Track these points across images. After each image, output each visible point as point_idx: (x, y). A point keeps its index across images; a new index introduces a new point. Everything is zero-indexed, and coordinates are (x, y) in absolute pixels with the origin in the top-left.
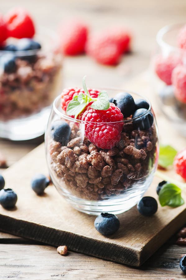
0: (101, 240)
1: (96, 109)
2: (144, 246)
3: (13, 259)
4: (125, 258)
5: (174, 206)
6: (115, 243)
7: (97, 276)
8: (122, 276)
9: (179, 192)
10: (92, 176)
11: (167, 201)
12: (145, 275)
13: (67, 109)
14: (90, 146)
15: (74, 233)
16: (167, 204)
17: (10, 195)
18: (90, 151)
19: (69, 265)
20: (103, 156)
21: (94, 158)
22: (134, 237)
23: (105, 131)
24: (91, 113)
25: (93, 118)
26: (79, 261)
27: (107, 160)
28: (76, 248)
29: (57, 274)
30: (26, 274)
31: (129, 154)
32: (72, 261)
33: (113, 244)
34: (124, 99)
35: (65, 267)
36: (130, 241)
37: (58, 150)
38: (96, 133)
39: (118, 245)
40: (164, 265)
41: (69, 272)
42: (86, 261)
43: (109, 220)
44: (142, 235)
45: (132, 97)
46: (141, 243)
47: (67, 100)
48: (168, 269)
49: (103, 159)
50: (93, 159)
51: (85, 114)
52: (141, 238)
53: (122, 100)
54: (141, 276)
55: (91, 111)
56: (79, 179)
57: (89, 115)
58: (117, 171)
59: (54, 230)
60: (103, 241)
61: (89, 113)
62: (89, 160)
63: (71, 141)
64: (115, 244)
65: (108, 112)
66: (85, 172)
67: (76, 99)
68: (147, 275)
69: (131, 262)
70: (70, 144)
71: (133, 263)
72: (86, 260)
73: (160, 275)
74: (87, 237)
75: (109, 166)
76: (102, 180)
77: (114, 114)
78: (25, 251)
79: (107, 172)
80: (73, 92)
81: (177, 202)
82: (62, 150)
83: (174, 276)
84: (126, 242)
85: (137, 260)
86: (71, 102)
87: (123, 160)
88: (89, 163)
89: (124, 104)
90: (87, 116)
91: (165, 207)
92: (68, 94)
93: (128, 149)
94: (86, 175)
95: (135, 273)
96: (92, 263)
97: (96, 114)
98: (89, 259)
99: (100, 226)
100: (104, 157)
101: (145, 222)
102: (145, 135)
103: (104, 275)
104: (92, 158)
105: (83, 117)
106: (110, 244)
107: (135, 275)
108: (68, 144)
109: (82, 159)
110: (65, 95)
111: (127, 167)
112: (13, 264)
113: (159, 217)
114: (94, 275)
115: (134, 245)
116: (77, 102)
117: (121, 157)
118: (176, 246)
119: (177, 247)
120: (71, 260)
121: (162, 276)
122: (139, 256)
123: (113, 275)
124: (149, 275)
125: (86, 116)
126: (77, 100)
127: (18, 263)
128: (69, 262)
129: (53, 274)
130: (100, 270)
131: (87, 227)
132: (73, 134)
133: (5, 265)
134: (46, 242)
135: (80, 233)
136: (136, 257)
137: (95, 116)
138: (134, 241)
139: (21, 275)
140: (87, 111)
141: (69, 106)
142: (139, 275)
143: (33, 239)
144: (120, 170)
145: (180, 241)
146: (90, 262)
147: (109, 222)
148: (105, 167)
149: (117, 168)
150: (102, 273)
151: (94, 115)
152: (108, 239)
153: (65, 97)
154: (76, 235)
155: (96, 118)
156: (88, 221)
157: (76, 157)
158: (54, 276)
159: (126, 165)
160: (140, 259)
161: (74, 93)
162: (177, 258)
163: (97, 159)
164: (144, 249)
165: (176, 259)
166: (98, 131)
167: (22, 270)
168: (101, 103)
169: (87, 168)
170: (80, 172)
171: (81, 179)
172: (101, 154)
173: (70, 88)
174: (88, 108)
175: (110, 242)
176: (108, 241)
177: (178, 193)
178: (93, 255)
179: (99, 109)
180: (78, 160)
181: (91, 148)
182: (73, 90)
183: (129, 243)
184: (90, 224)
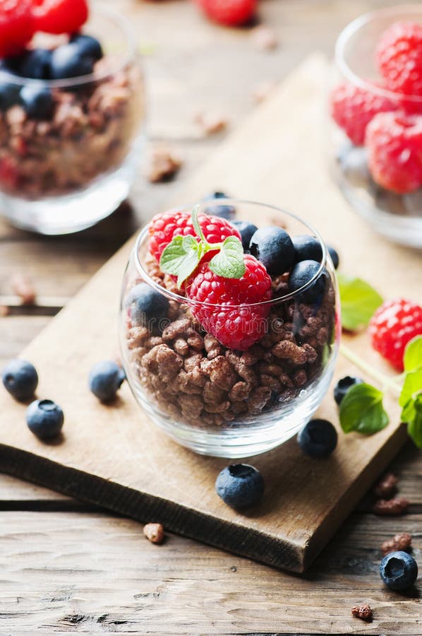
0: (229, 520)
1: (220, 275)
2: (311, 535)
3: (60, 554)
4: (275, 557)
5: (369, 432)
6: (256, 529)
7: (222, 597)
8: (270, 597)
9: (378, 397)
10: (211, 399)
11: (355, 422)
12: (314, 594)
13: (161, 259)
14: (207, 338)
15: (176, 502)
16: (354, 429)
17: (50, 416)
18: (207, 349)
19: (167, 568)
20: (234, 362)
21: (216, 369)
22: (292, 513)
23: (237, 320)
24: (209, 281)
25: (213, 292)
26: (186, 559)
27: (240, 371)
28: (181, 529)
29: (145, 593)
30: (86, 591)
31: (283, 357)
32: (172, 559)
33: (251, 530)
34: (273, 244)
35: (160, 574)
36: (285, 524)
37: (146, 344)
38: (218, 322)
39: (261, 533)
40: (351, 564)
41: (168, 586)
42: (199, 559)
43: (245, 483)
44: (307, 507)
45: (288, 237)
46: (307, 528)
47: (159, 241)
48: (357, 578)
49: (232, 368)
50: (214, 371)
51: (197, 280)
52: (306, 515)
53: (269, 247)
54: (306, 597)
55: (208, 276)
56: (186, 404)
57: (206, 284)
58: (261, 389)
59: (137, 493)
60: (233, 522)
61: (204, 280)
62: (205, 370)
63: (170, 328)
64: (256, 531)
65: (242, 278)
66: (199, 393)
67: (178, 242)
68: (317, 593)
69: (288, 565)
70: (167, 334)
71: (290, 567)
72: (201, 557)
73: (343, 593)
74: (202, 511)
75: (244, 384)
76: (230, 407)
77: (253, 281)
78: (82, 531)
79: (240, 394)
80: (171, 225)
81: (375, 423)
82: (154, 346)
83: (368, 596)
84: (277, 526)
85: (298, 563)
86: (170, 246)
87: (271, 368)
88: (205, 377)
89: (273, 254)
90: (202, 285)
91: (351, 435)
92: (162, 229)
93: (281, 350)
94: (201, 397)
95: (295, 589)
96: (211, 562)
97: (218, 284)
98: (205, 553)
99: (227, 494)
100: (234, 365)
101: (313, 474)
102: (315, 315)
103: (236, 594)
104: (211, 370)
105: (193, 286)
106: (247, 528)
107: (295, 593)
108: (164, 332)
109: (192, 367)
110: (157, 230)
111: (280, 381)
112: (61, 566)
113: (340, 460)
114: (216, 594)
115: (292, 534)
116: (181, 249)
117: (268, 364)
118: (372, 516)
119: (373, 519)
120: (172, 555)
121: (346, 596)
122: (301, 556)
123: (253, 594)
124: (322, 593)
125: (199, 286)
126: (180, 244)
127: (70, 563)
128: (167, 559)
129: (139, 593)
130: (227, 581)
131: (201, 487)
132: (172, 308)
133: (45, 570)
134: (122, 512)
135: (187, 504)
136: (296, 558)
137: (217, 288)
138: (293, 522)
139: (77, 594)
140: (200, 276)
141: (166, 254)
142: (302, 594)
143: (97, 503)
144: (266, 388)
145: (381, 507)
146: (207, 561)
147: (243, 486)
148: (237, 385)
149: (261, 385)
150: (231, 589)
151: (214, 284)
152: (243, 517)
153: (157, 234)
154: (181, 507)
155: (218, 291)
156: (201, 470)
157: (181, 362)
158: (140, 596)
159: (276, 377)
160: (304, 562)
161: (175, 228)
162: (374, 548)
163: (221, 370)
164: (312, 541)
165: (371, 550)
166: (223, 320)
167: (79, 581)
168: (229, 263)
169: (201, 386)
170: (188, 392)
171: (189, 403)
172: (228, 360)
173: (166, 216)
174: (203, 268)
175: (246, 526)
176: (244, 523)
177: (376, 401)
178: (214, 544)
179: (225, 276)
180: (183, 367)
181: (209, 343)
182: (172, 220)
183: (283, 527)
184: (206, 479)
